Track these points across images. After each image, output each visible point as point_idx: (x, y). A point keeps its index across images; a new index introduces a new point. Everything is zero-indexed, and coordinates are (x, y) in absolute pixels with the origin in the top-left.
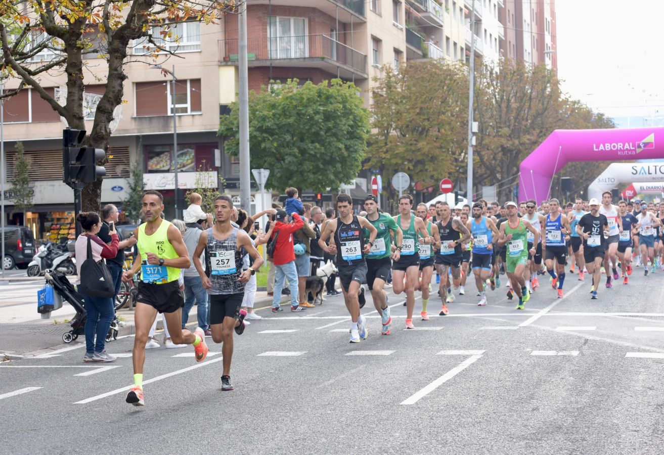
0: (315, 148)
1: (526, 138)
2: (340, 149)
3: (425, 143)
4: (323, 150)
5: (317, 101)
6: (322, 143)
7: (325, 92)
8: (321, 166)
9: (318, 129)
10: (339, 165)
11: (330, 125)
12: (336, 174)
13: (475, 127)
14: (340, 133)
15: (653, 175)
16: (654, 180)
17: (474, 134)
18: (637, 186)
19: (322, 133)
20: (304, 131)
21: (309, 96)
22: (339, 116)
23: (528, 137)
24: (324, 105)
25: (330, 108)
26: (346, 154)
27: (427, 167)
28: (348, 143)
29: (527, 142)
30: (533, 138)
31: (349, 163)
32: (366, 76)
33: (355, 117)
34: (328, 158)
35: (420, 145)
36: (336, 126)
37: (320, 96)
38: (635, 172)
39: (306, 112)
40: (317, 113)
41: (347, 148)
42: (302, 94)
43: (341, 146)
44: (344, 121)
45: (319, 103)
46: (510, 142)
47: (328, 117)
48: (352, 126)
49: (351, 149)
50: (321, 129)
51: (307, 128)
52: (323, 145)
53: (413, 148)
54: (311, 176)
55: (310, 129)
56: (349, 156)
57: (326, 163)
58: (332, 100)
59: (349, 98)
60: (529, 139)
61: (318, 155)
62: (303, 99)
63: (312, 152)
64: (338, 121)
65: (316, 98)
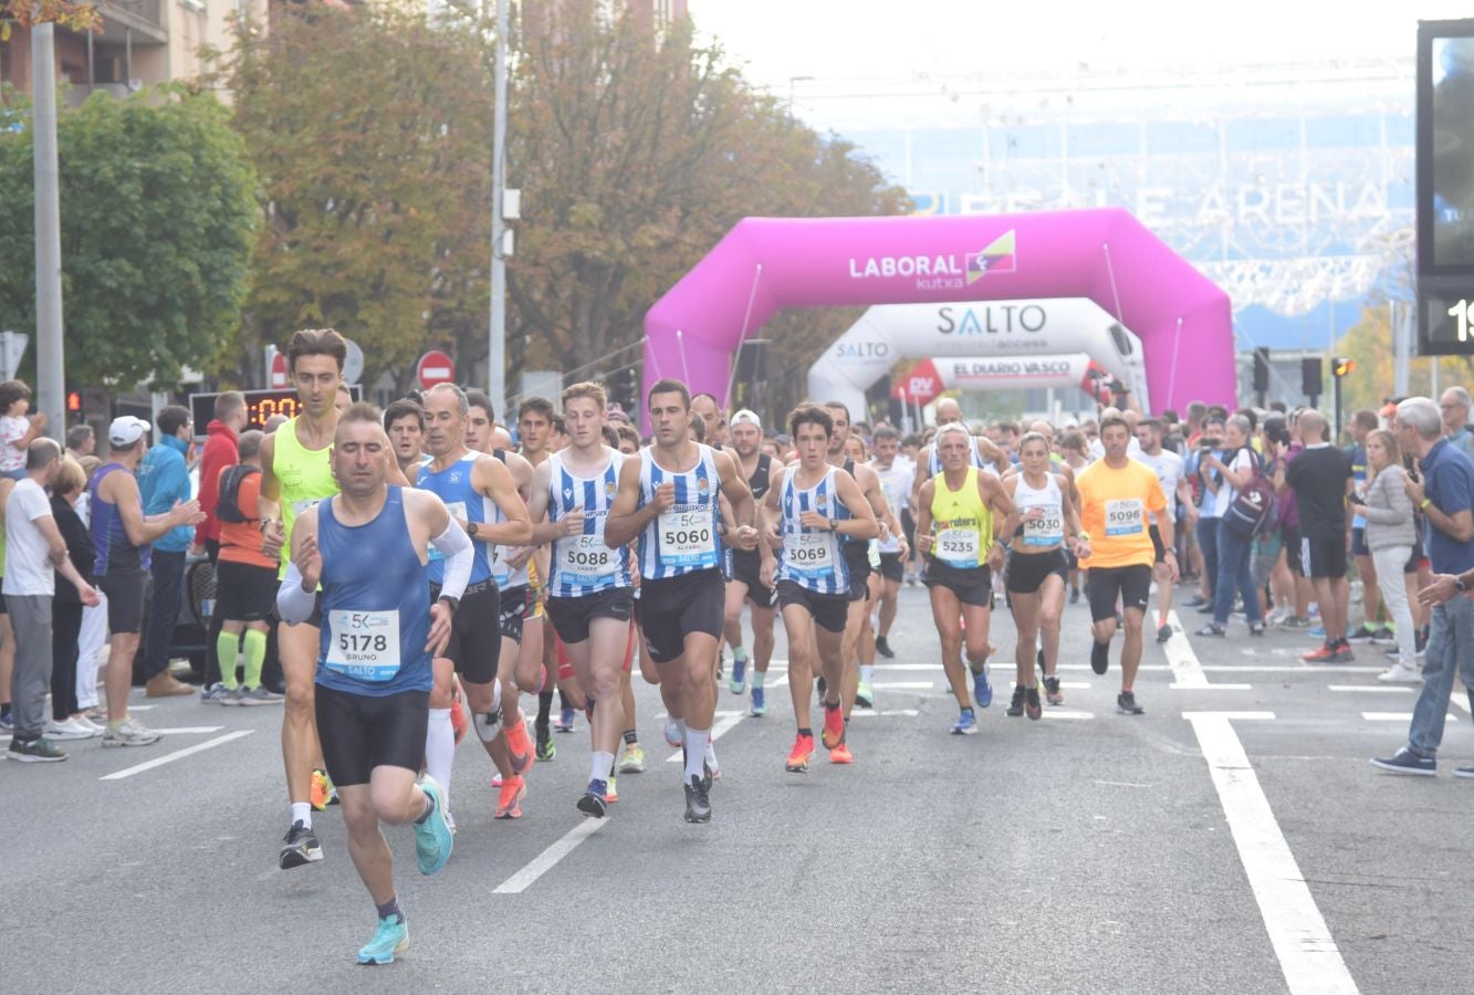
0: (119, 270)
1: (648, 235)
2: (187, 276)
3: (358, 245)
4: (139, 277)
5: (123, 143)
6: (137, 257)
7: (144, 119)
8: (136, 322)
9: (127, 219)
10: (180, 320)
11: (160, 207)
12: (174, 342)
13: (511, 203)
14: (187, 232)
15: (1002, 335)
16: (1004, 349)
17: (509, 223)
18: (944, 366)
19: (139, 231)
20: (87, 225)
21: (101, 131)
22: (184, 186)
23: (654, 230)
24: (142, 156)
25: (160, 164)
26: (201, 288)
27: (362, 315)
28: (206, 258)
29: (652, 243)
30: (666, 233)
31: (205, 314)
32: (160, 36)
33: (225, 188)
34: (152, 300)
35: (345, 250)
36: (175, 212)
37: (129, 130)
38: (946, 326)
39: (96, 171)
40: (124, 176)
41: (206, 272)
42: (83, 124)
43: (190, 267)
44: (196, 201)
45: (128, 150)
46: (603, 246)
47: (153, 186)
48: (214, 214)
49: (216, 276)
50: (133, 219)
51: (96, 215)
52: (137, 265)
53: (324, 259)
54: (106, 347)
55: (104, 219)
56: (209, 293)
57: (148, 313)
58: (165, 142)
59: (207, 136)
60: (656, 237)
61: (127, 292)
62: (82, 135)
63: (111, 284)
64: (180, 200)
65: (120, 136)
